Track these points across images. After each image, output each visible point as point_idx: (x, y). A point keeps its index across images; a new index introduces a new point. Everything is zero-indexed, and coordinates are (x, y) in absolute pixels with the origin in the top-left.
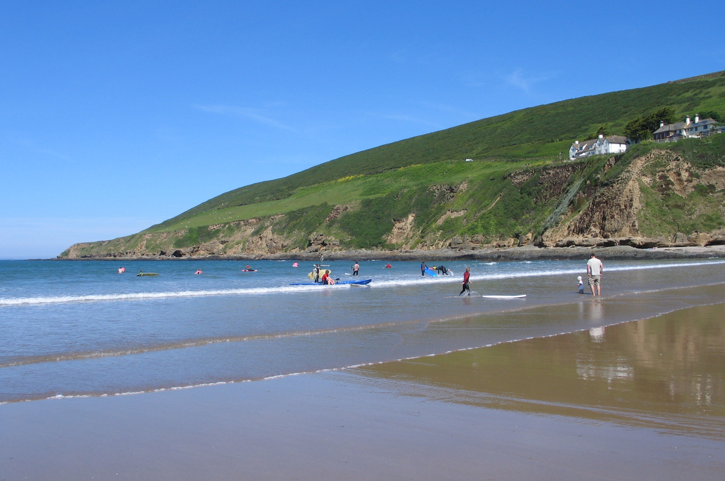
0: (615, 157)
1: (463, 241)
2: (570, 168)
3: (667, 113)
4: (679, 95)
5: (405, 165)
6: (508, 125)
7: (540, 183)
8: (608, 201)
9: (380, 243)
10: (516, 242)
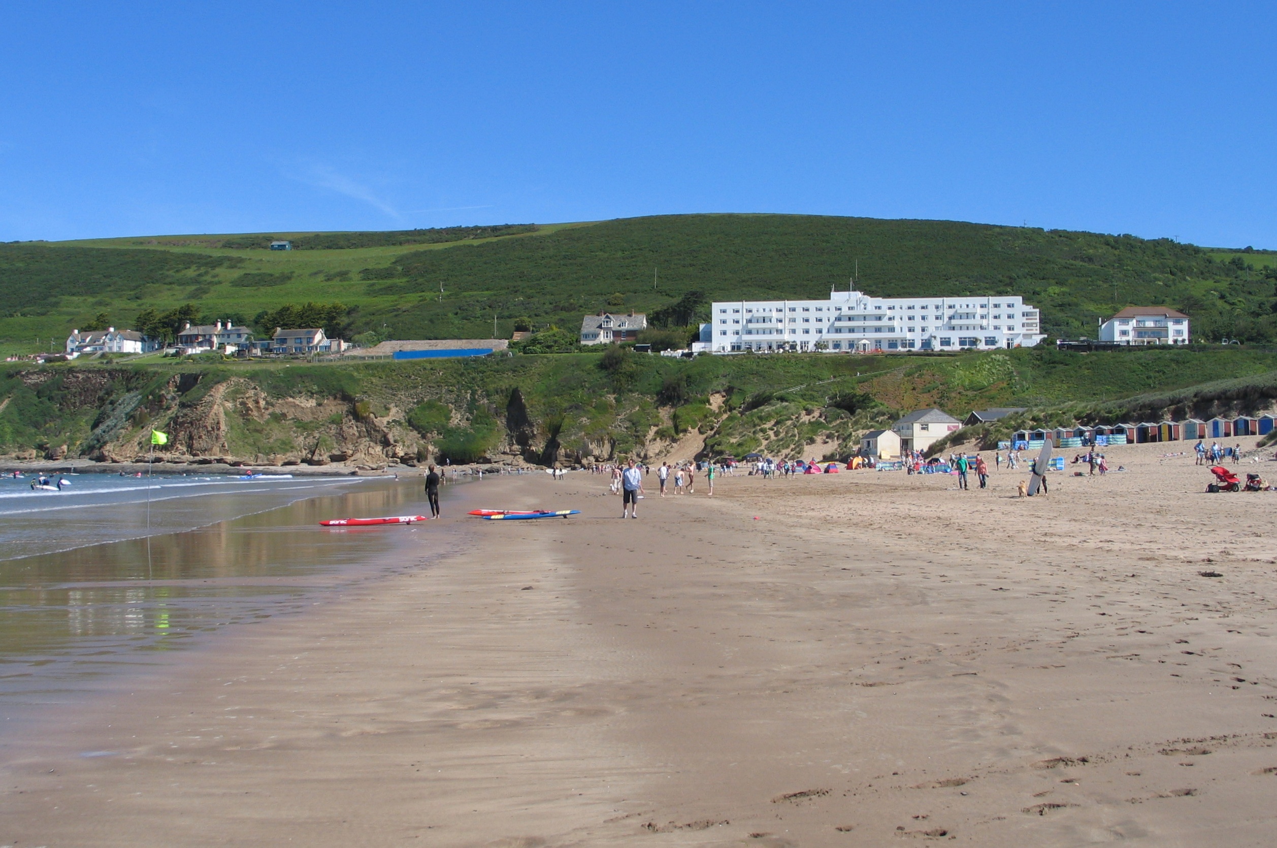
0: (181, 375)
7: (64, 387)
8: (193, 422)
10: (40, 455)
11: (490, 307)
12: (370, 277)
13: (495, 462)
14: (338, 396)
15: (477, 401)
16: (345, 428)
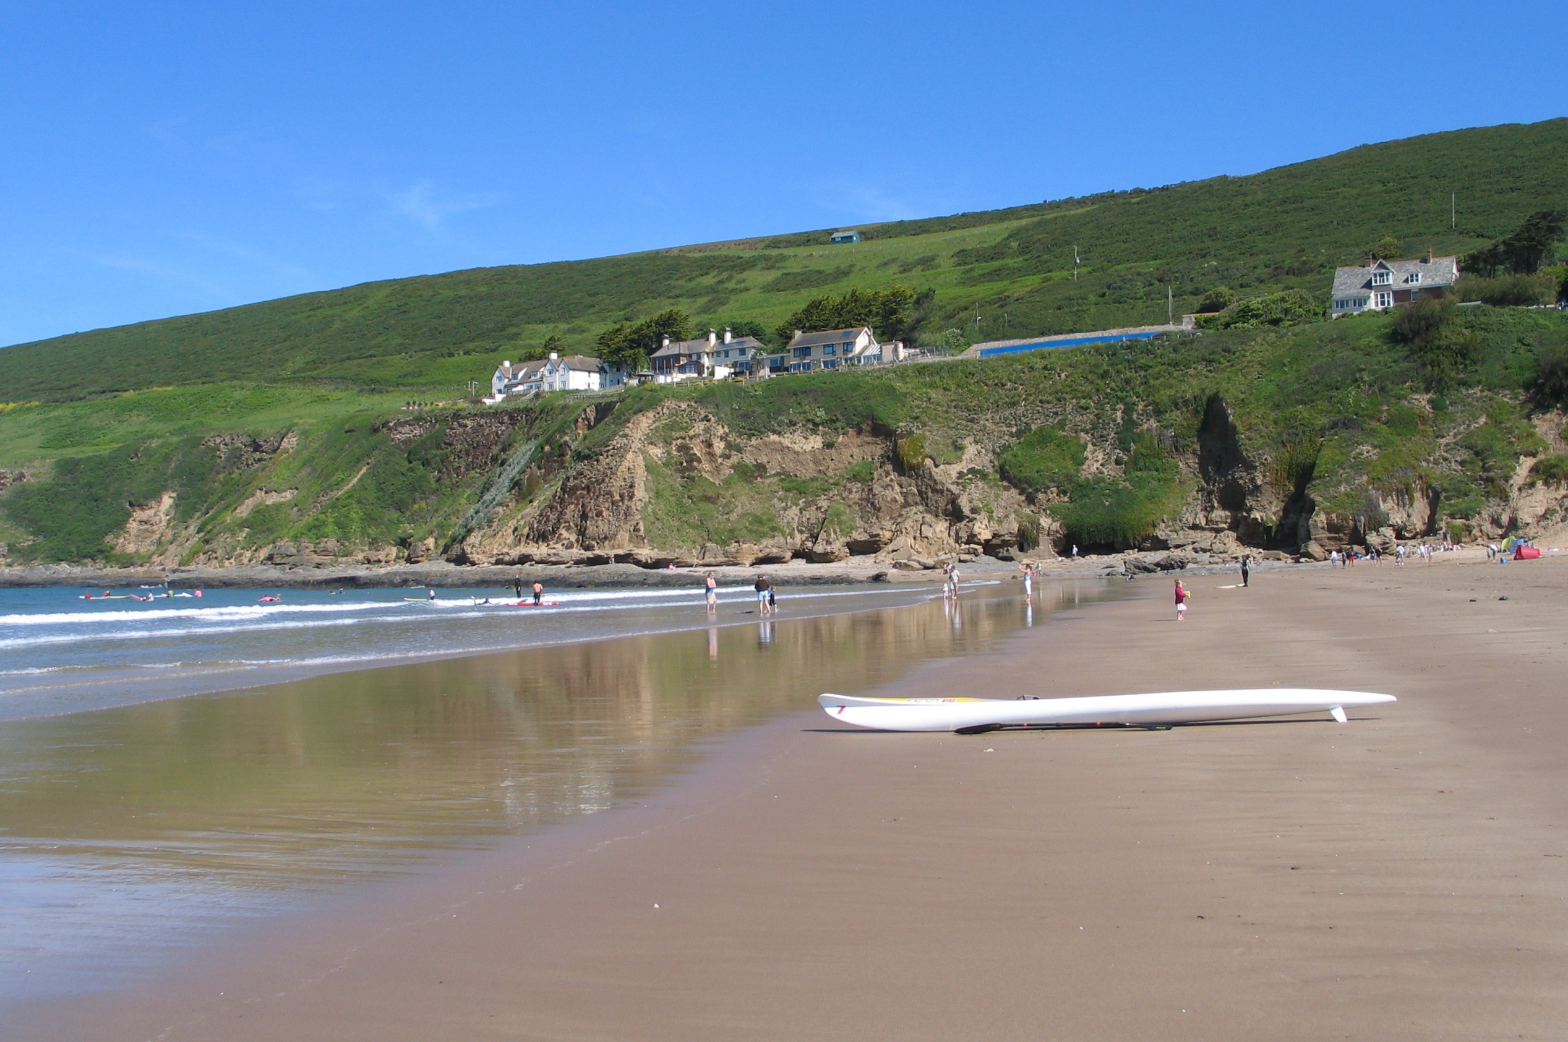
0: (596, 407)
1: (299, 551)
2: (506, 418)
3: (675, 319)
4: (690, 280)
5: (137, 387)
6: (354, 313)
7: (446, 444)
8: (591, 486)
9: (100, 551)
10: (401, 554)
11: (1160, 280)
12: (968, 260)
13: (1177, 547)
14: (864, 427)
15: (1136, 424)
16: (877, 489)
